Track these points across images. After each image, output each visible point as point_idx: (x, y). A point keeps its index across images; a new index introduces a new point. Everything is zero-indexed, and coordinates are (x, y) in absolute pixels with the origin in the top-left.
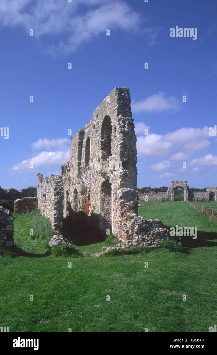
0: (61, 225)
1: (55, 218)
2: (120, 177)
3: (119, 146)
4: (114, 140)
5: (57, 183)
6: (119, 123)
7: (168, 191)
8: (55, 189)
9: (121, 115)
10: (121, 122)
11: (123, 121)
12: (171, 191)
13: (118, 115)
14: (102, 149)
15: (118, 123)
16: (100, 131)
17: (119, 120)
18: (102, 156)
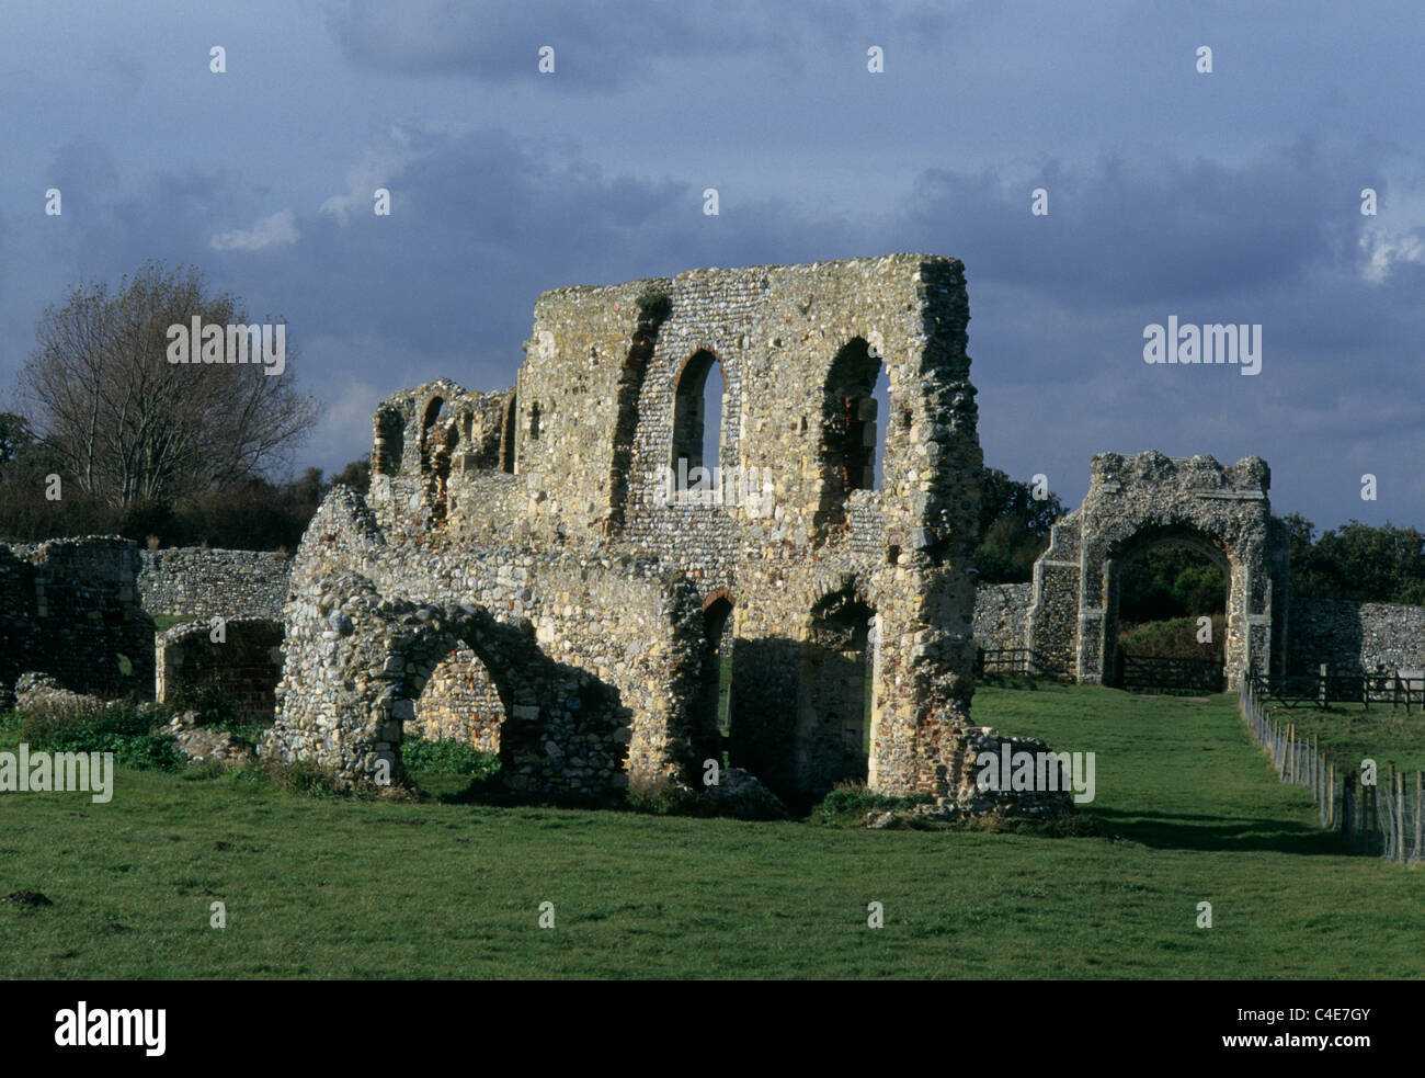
0: (688, 748)
1: (670, 720)
2: (921, 593)
3: (925, 486)
4: (901, 454)
5: (680, 596)
6: (928, 403)
7: (1047, 571)
8: (675, 617)
9: (933, 373)
10: (934, 398)
11: (941, 396)
12: (1081, 564)
13: (923, 370)
14: (825, 458)
15: (922, 401)
16: (821, 381)
17: (928, 391)
18: (823, 487)
